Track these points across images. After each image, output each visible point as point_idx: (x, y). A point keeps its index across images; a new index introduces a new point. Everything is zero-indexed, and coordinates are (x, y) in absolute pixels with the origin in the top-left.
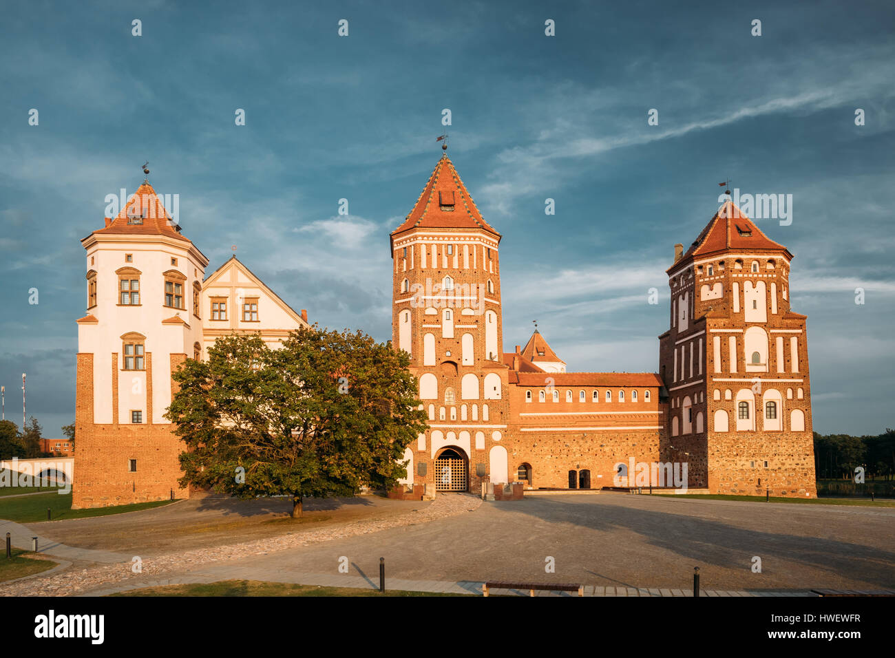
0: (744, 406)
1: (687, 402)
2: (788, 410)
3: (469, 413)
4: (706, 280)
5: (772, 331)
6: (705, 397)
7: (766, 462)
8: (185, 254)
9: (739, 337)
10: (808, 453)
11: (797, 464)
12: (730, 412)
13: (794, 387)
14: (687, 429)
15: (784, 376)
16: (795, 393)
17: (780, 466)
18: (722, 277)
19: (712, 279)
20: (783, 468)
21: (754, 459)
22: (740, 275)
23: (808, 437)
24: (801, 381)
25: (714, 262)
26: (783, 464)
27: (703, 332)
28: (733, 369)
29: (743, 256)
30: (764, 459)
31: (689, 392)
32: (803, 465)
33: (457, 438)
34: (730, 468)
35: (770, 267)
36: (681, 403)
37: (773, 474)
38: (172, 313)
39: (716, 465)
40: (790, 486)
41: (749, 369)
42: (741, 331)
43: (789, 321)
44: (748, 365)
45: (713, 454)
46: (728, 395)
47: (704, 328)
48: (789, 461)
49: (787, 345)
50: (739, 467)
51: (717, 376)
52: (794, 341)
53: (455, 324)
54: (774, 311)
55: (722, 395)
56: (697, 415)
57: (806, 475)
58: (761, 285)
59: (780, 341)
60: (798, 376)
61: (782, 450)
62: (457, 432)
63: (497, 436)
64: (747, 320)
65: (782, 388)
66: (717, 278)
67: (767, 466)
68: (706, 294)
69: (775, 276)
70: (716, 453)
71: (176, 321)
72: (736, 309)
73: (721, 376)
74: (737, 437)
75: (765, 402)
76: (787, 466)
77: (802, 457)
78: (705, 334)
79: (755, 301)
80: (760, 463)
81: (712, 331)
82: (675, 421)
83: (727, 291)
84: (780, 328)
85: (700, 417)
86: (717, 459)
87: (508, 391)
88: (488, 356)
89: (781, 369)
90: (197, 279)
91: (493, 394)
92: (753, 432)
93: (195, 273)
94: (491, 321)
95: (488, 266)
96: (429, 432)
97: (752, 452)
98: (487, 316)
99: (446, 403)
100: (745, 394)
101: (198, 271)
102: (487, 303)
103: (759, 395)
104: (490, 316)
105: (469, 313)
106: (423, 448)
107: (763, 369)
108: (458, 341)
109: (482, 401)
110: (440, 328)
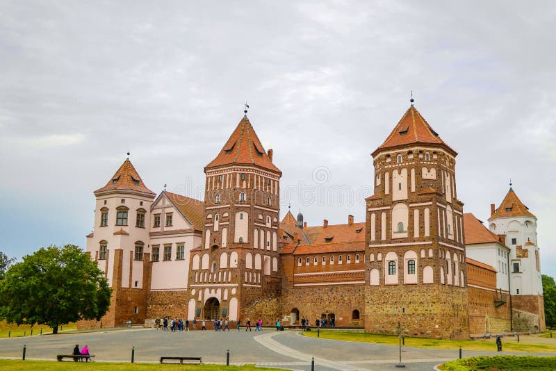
0: (391, 264)
2: (421, 267)
3: (222, 277)
5: (411, 205)
7: (404, 309)
8: (130, 196)
9: (388, 213)
10: (435, 301)
11: (426, 310)
12: (380, 269)
13: (426, 247)
15: (419, 240)
16: (427, 253)
17: (414, 311)
19: (378, 170)
20: (416, 314)
21: (395, 306)
22: (390, 166)
23: (435, 288)
24: (431, 242)
26: (416, 310)
28: (384, 238)
29: (390, 152)
30: (403, 306)
32: (430, 311)
33: (216, 293)
34: (379, 313)
35: (411, 157)
37: (409, 319)
38: (118, 229)
39: (370, 311)
40: (422, 328)
41: (395, 236)
42: (389, 208)
43: (422, 197)
44: (395, 233)
45: (368, 303)
46: (380, 257)
48: (421, 308)
49: (422, 215)
50: (385, 312)
51: (373, 243)
52: (427, 211)
53: (220, 222)
54: (413, 189)
55: (376, 258)
57: (432, 319)
58: (404, 172)
59: (416, 212)
60: (429, 239)
61: (415, 299)
62: (216, 289)
63: (234, 291)
64: (394, 200)
65: (418, 249)
67: (404, 312)
69: (413, 163)
70: (370, 302)
72: (387, 192)
73: (375, 243)
74: (385, 289)
75: (405, 261)
76: (419, 312)
77: (430, 304)
79: (400, 184)
80: (399, 309)
81: (369, 210)
83: (382, 179)
84: (416, 203)
86: (371, 306)
87: (242, 262)
88: (237, 240)
89: (417, 235)
90: (141, 207)
91: (234, 265)
92: (396, 285)
93: (141, 204)
94: (241, 218)
95: (241, 184)
96: (203, 289)
97: (394, 300)
98: (238, 215)
99: (212, 271)
100: (392, 256)
101: (144, 202)
102: (237, 208)
103: (401, 256)
104: (242, 214)
105: (226, 215)
106: (200, 299)
107: (405, 235)
108: (220, 233)
109: (229, 269)
110: (213, 226)
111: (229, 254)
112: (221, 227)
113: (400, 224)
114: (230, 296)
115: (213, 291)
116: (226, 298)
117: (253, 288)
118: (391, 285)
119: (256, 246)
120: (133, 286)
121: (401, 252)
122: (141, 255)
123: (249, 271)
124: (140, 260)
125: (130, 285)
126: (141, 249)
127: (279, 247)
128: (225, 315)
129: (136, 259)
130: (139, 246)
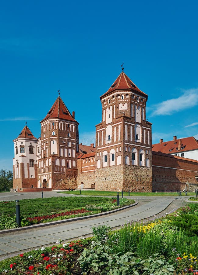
0: (106, 157)
3: (47, 170)
5: (113, 125)
8: (25, 140)
9: (104, 131)
10: (121, 173)
12: (101, 160)
15: (116, 143)
16: (119, 149)
20: (114, 180)
21: (106, 177)
22: (105, 106)
23: (121, 167)
24: (120, 143)
29: (105, 98)
30: (109, 177)
32: (119, 178)
37: (111, 183)
38: (21, 154)
40: (115, 187)
43: (118, 120)
46: (101, 154)
48: (115, 177)
49: (117, 129)
50: (102, 181)
52: (119, 127)
53: (46, 146)
54: (114, 117)
55: (99, 154)
57: (120, 182)
58: (111, 108)
59: (115, 128)
60: (120, 142)
61: (114, 173)
64: (107, 123)
65: (115, 148)
67: (109, 180)
69: (115, 102)
70: (97, 176)
71: (23, 156)
73: (99, 147)
74: (102, 169)
75: (110, 155)
77: (119, 175)
81: (97, 131)
84: (115, 123)
87: (54, 163)
88: (52, 154)
89: (115, 140)
90: (31, 145)
91: (50, 164)
92: (106, 167)
93: (31, 143)
94: (53, 143)
95: (53, 128)
96: (42, 175)
97: (106, 174)
98: (52, 142)
99: (44, 168)
100: (105, 153)
101: (32, 143)
102: (51, 139)
103: (109, 152)
104: (53, 142)
105: (47, 143)
106: (41, 180)
107: (110, 141)
108: (46, 151)
109: (49, 166)
110: (44, 148)
111: (49, 160)
112: (46, 148)
113: (109, 136)
114: (49, 178)
115: (45, 176)
116: (48, 179)
117: (60, 174)
118: (104, 167)
119: (62, 155)
120: (30, 177)
121: (108, 150)
122: (33, 165)
123: (58, 166)
124: (33, 166)
125: (29, 177)
126: (33, 162)
127: (76, 156)
128: (48, 185)
129: (31, 167)
130: (32, 161)
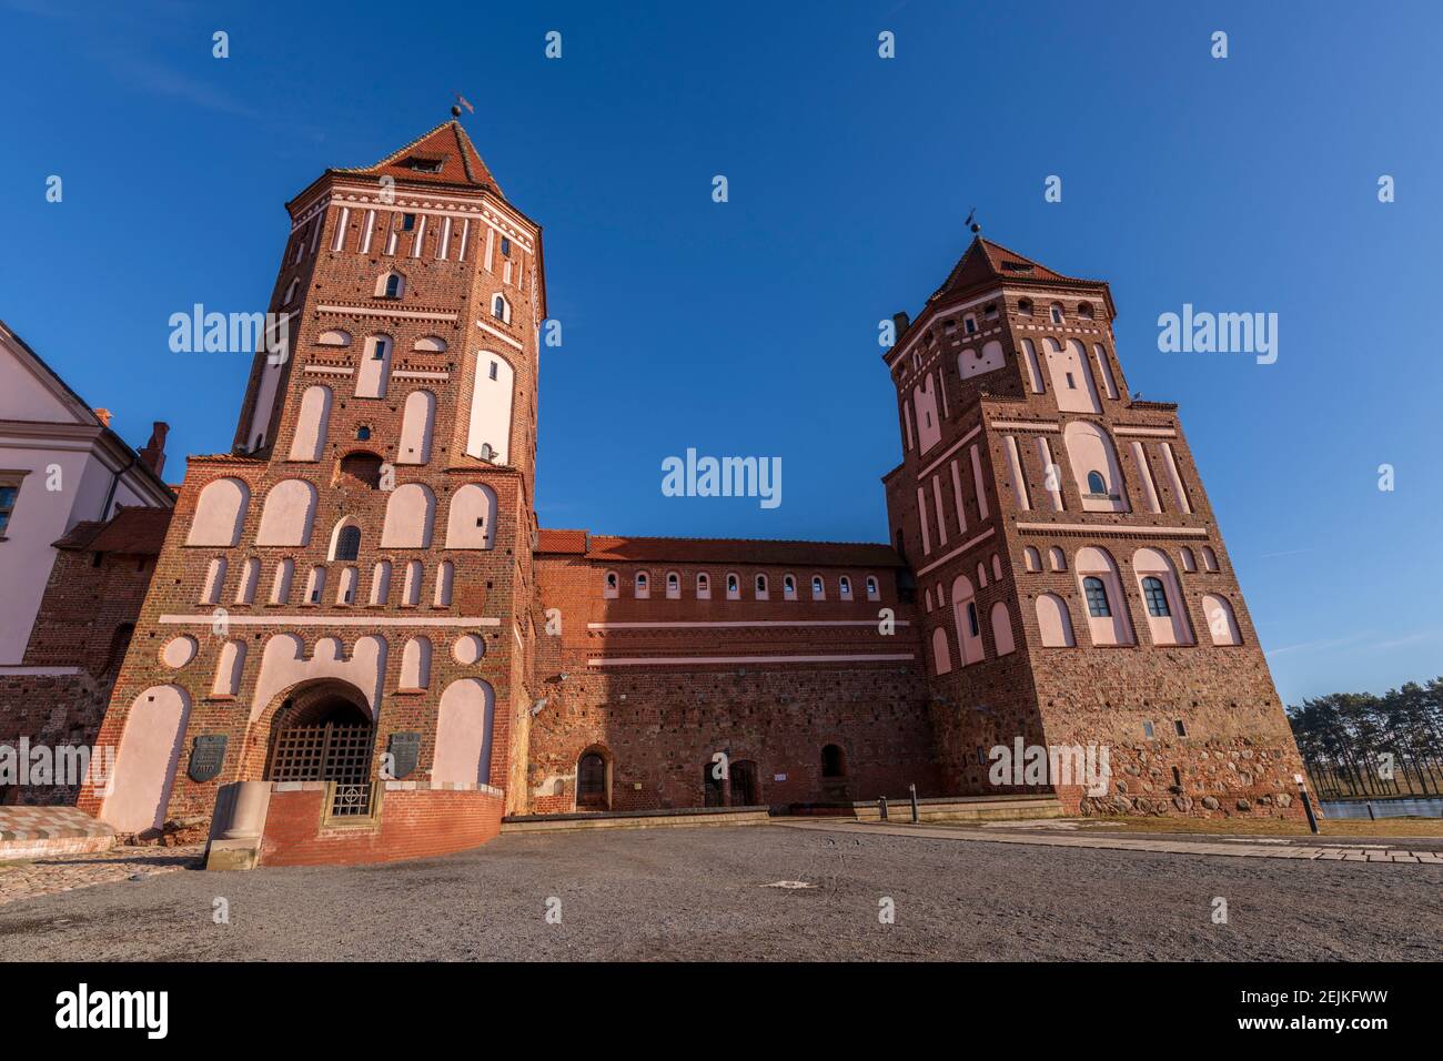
0: (1097, 583)
1: (963, 589)
3: (391, 585)
4: (965, 341)
5: (1117, 430)
6: (1006, 565)
7: (1179, 724)
9: (1055, 438)
11: (1251, 727)
12: (1068, 598)
13: (1191, 544)
14: (972, 650)
15: (1166, 521)
17: (1213, 732)
18: (998, 330)
19: (976, 337)
20: (1223, 739)
21: (1149, 715)
22: (1032, 328)
23: (1254, 656)
24: (1203, 531)
25: (976, 307)
26: (1219, 728)
27: (979, 428)
28: (1056, 505)
29: (1031, 295)
30: (1176, 716)
31: (966, 565)
33: (343, 657)
36: (948, 597)
37: (1205, 755)
39: (1063, 730)
41: (1088, 505)
42: (1055, 427)
43: (1145, 414)
44: (1085, 496)
45: (1050, 704)
46: (1056, 560)
47: (979, 420)
48: (1232, 721)
49: (1157, 459)
50: (1119, 737)
51: (1024, 517)
52: (1167, 451)
54: (1110, 392)
55: (1043, 560)
56: (990, 614)
57: (1278, 754)
58: (1072, 348)
59: (1139, 450)
60: (1193, 521)
61: (1207, 690)
62: (346, 636)
63: (465, 650)
64: (1062, 408)
66: (987, 333)
67: (1182, 733)
68: (969, 366)
69: (1095, 332)
72: (1036, 387)
73: (1033, 517)
74: (1096, 660)
75: (1139, 578)
76: (1231, 734)
77: (1256, 707)
78: (983, 432)
79: (1069, 375)
80: (1165, 727)
81: (995, 424)
82: (940, 638)
83: (1011, 353)
84: (1132, 425)
85: (1000, 614)
86: (1064, 717)
88: (474, 450)
92: (1131, 647)
94: (493, 376)
96: (261, 638)
97: (1141, 695)
99: (328, 555)
100: (1091, 560)
102: (487, 336)
103: (1125, 559)
104: (495, 364)
105: (431, 347)
106: (222, 688)
108: (386, 404)
109: (441, 552)
110: (352, 376)
112: (397, 385)
114: (446, 672)
115: (325, 649)
118: (1112, 647)
121: (1121, 549)
